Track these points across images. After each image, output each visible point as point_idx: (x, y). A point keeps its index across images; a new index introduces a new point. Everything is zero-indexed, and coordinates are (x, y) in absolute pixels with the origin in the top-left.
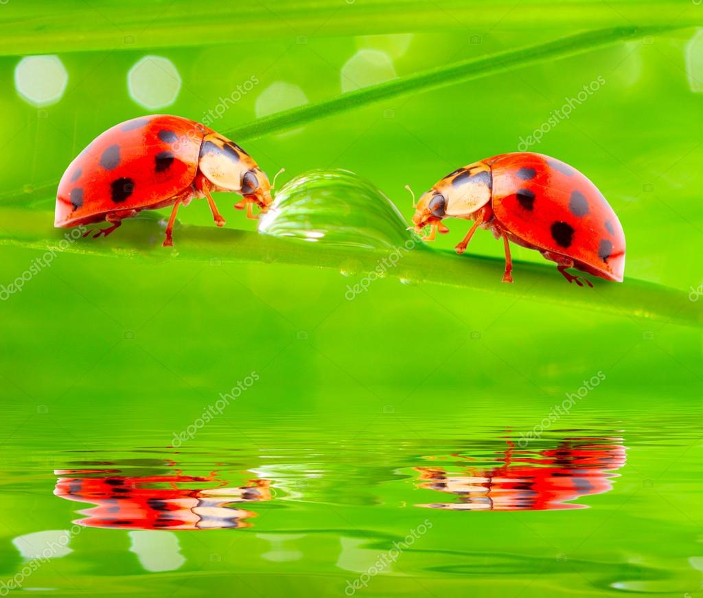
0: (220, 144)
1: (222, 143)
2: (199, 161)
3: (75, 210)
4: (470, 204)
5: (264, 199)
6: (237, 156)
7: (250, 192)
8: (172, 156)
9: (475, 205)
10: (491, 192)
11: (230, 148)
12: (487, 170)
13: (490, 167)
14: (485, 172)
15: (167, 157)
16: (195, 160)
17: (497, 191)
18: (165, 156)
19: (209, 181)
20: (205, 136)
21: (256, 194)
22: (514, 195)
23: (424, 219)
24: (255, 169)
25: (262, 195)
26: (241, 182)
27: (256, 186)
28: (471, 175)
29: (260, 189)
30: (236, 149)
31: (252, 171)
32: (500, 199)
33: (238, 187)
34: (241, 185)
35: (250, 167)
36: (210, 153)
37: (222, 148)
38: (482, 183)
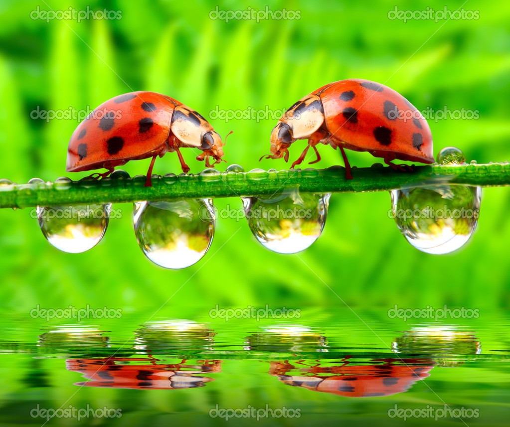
0: (186, 112)
1: (188, 112)
2: (171, 125)
3: (81, 159)
4: (310, 127)
5: (218, 153)
6: (199, 122)
7: (208, 148)
8: (151, 121)
9: (313, 127)
10: (324, 115)
11: (194, 116)
12: (317, 100)
13: (319, 96)
14: (316, 101)
15: (148, 122)
16: (168, 124)
17: (328, 113)
18: (147, 121)
19: (178, 140)
20: (175, 107)
21: (212, 149)
22: (341, 113)
23: (278, 148)
24: (212, 131)
25: (216, 150)
26: (201, 141)
27: (212, 143)
28: (306, 106)
29: (215, 145)
30: (198, 117)
31: (209, 133)
32: (331, 119)
33: (199, 144)
34: (201, 143)
35: (208, 129)
36: (179, 119)
37: (188, 115)
38: (315, 110)
